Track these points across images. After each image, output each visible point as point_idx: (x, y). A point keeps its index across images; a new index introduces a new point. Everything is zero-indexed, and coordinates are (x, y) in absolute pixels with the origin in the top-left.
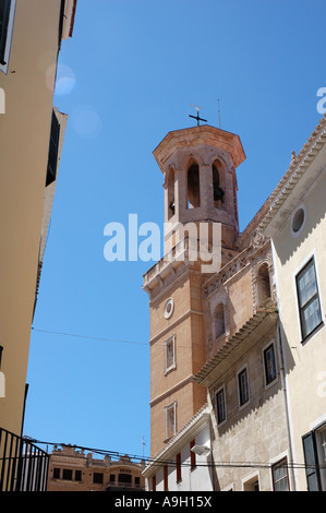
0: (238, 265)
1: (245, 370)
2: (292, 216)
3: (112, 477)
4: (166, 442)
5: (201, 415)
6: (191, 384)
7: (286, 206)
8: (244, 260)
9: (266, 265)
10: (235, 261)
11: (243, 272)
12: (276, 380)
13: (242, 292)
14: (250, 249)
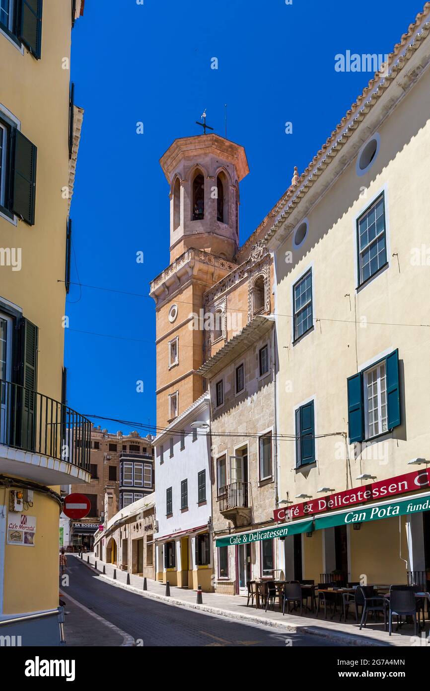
0: (237, 276)
1: (242, 365)
2: (295, 230)
3: (124, 448)
4: (170, 422)
5: (202, 401)
6: (191, 377)
7: (290, 220)
8: (243, 272)
9: (262, 277)
10: (235, 272)
11: (241, 283)
12: (268, 373)
13: (239, 301)
14: (249, 262)
